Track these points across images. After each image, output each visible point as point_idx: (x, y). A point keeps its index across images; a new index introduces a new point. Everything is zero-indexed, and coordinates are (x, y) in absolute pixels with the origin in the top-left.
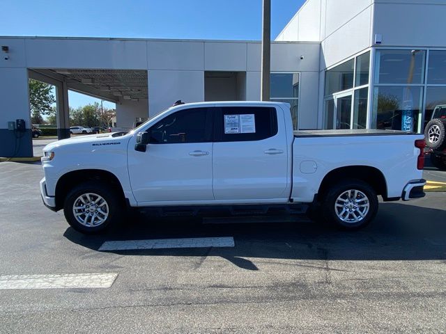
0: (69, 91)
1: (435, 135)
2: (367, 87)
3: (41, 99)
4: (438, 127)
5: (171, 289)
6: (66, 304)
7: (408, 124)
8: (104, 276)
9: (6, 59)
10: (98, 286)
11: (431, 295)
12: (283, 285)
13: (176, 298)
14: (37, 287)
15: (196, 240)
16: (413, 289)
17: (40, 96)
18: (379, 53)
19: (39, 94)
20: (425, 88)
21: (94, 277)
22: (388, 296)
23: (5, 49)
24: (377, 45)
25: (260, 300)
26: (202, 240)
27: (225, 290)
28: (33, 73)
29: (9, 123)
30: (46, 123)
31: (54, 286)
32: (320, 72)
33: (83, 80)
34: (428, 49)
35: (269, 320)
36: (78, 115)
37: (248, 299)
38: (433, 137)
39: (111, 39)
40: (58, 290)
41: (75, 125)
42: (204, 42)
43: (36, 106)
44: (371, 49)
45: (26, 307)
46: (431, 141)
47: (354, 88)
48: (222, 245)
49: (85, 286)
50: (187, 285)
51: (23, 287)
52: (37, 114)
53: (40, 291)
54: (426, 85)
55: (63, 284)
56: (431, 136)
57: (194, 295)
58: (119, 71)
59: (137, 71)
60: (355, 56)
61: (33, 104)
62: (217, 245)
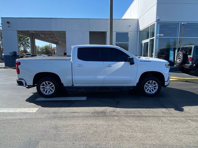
0: (35, 39)
1: (180, 58)
2: (154, 39)
3: (26, 43)
4: (181, 55)
5: (57, 113)
6: (19, 117)
7: (172, 54)
8: (35, 109)
9: (8, 27)
10: (31, 112)
11: (149, 117)
12: (98, 112)
13: (58, 116)
14: (10, 112)
15: (72, 98)
16: (143, 115)
17: (25, 41)
18: (159, 24)
19: (25, 40)
20: (178, 39)
21: (31, 109)
22: (133, 116)
23: (8, 22)
24: (158, 21)
25: (87, 117)
26: (74, 98)
27: (76, 114)
28: (19, 32)
29: (10, 53)
30: (29, 52)
31: (16, 111)
32: (138, 32)
33: (41, 35)
34: (180, 22)
35: (87, 122)
36: (42, 49)
37: (83, 116)
38: (179, 59)
39: (51, 18)
40: (17, 113)
41: (41, 54)
42: (89, 19)
43: (24, 45)
44: (155, 22)
45: (5, 118)
46: (178, 61)
47: (150, 39)
48: (81, 99)
49: (27, 112)
50: (63, 112)
51: (5, 112)
52: (25, 49)
53: (11, 113)
54: (179, 37)
55: (19, 111)
56: (178, 59)
57: (64, 115)
58: (55, 31)
59: (62, 31)
60: (150, 25)
61: (23, 45)
62: (80, 99)
